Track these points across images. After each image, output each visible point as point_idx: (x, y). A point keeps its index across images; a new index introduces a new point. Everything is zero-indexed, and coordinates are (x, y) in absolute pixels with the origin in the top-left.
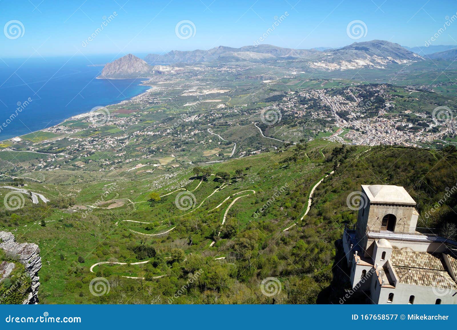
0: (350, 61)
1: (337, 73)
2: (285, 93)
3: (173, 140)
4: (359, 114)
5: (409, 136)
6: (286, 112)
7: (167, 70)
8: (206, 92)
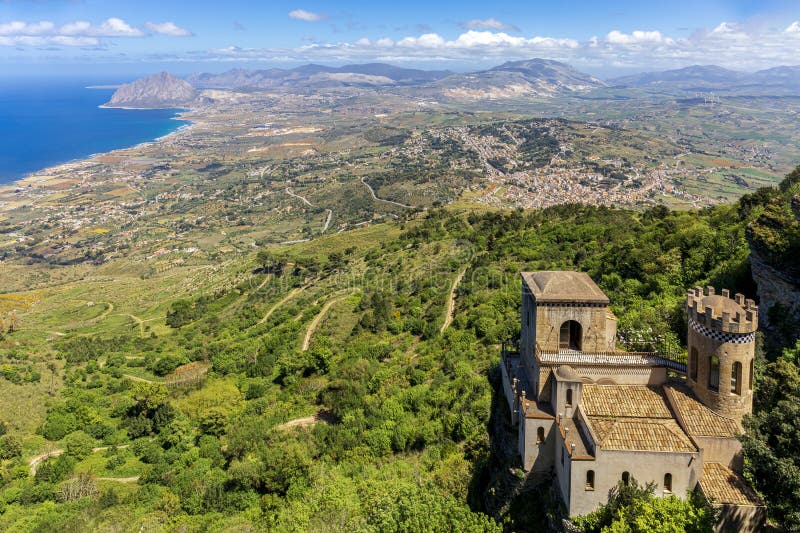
0: (502, 87)
1: (485, 103)
2: (408, 132)
3: (226, 206)
4: (521, 162)
5: (601, 194)
6: (412, 160)
7: (223, 97)
8: (286, 131)
